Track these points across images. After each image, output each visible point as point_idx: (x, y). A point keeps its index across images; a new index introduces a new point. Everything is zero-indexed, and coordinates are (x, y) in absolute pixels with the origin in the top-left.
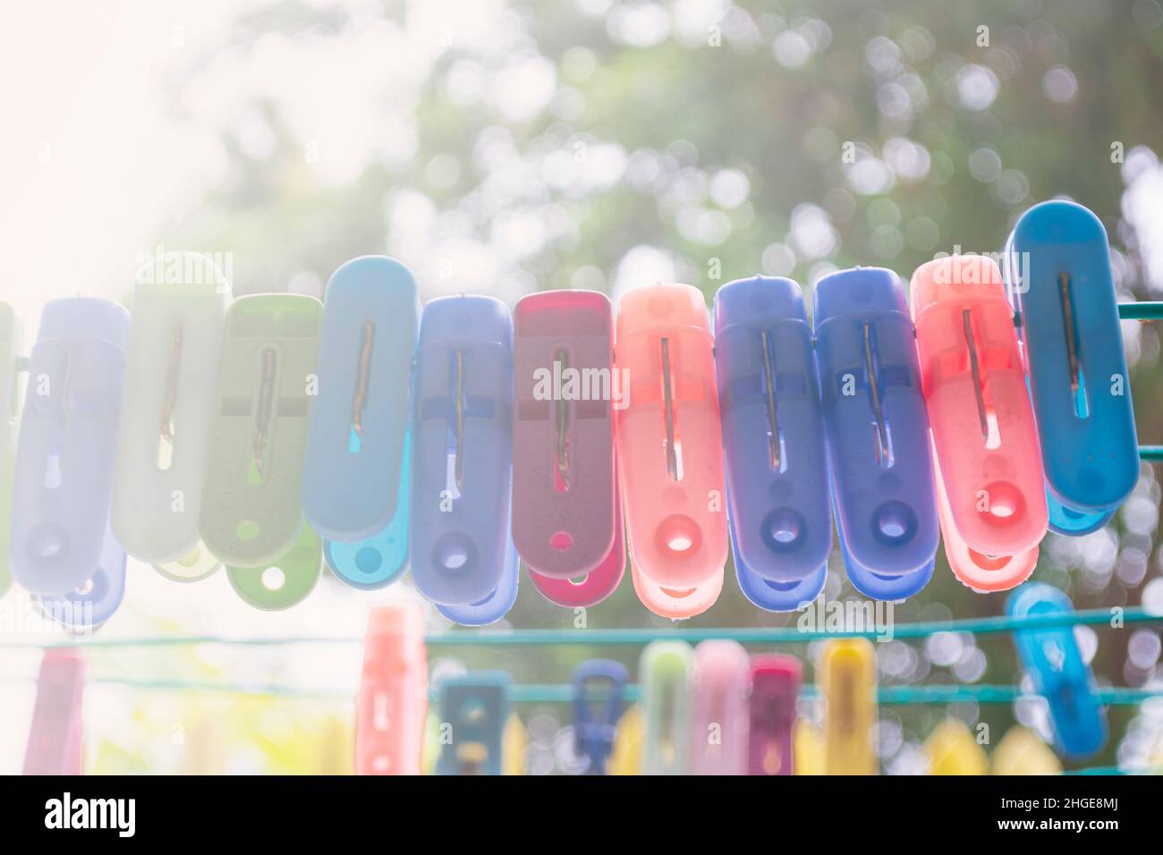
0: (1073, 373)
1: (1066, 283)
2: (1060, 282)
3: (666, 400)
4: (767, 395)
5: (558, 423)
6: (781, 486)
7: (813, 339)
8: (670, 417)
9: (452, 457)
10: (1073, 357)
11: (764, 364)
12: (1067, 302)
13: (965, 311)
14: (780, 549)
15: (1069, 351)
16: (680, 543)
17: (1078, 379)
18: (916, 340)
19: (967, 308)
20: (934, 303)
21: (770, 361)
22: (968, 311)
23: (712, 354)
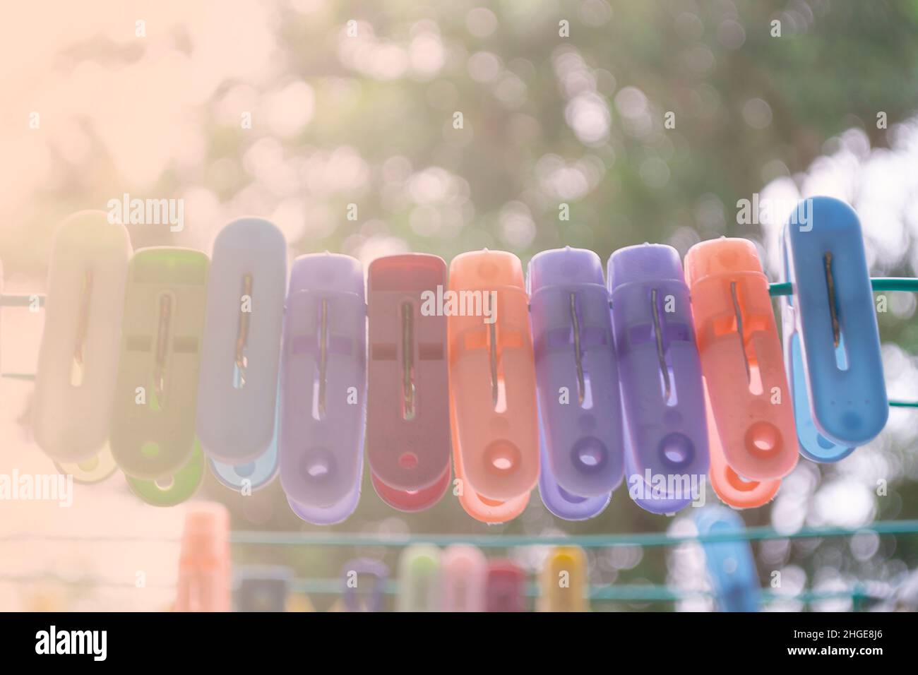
0: (835, 332)
1: (828, 262)
2: (825, 260)
3: (491, 345)
4: (575, 344)
5: (404, 362)
6: (587, 419)
7: (609, 301)
8: (494, 360)
9: (317, 386)
10: (835, 320)
11: (573, 319)
12: (830, 277)
13: (731, 283)
14: (585, 470)
15: (831, 315)
16: (503, 463)
17: (839, 339)
18: (691, 305)
19: (734, 280)
20: (707, 276)
21: (577, 316)
22: (735, 283)
23: (527, 310)
